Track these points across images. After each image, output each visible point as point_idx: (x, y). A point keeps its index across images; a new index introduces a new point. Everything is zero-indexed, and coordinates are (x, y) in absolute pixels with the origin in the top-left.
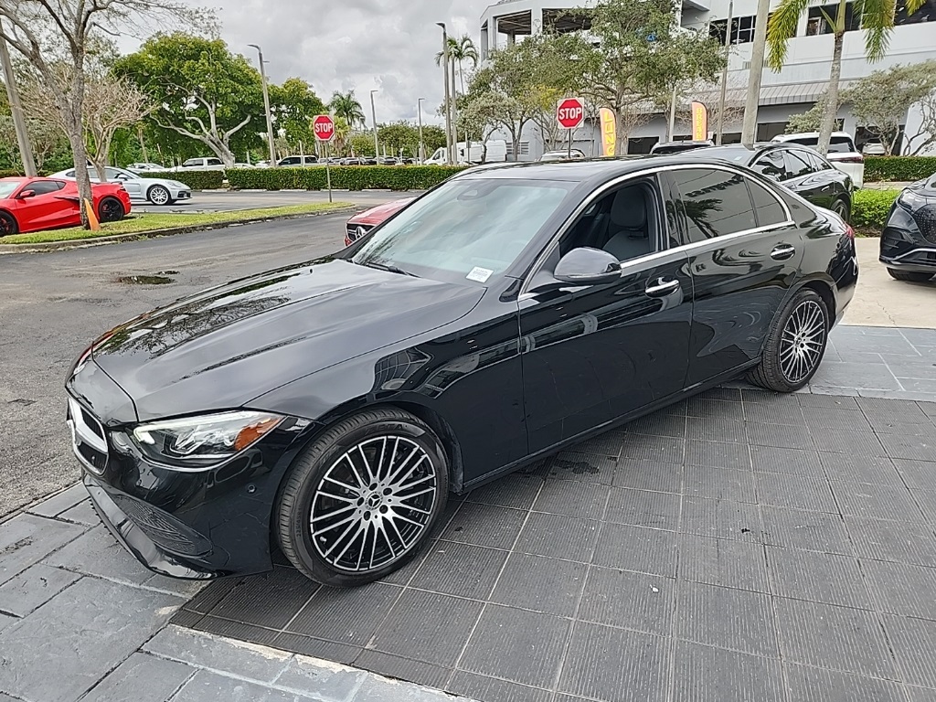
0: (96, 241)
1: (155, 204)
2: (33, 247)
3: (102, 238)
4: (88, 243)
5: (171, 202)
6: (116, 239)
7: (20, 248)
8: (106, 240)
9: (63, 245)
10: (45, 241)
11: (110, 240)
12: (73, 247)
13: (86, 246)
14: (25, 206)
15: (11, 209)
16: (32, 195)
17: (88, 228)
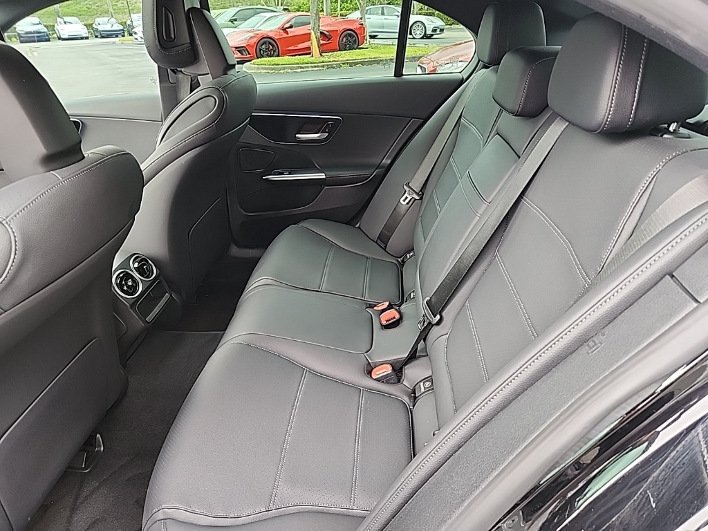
0: (308, 67)
1: (414, 38)
2: (266, 69)
3: (316, 65)
4: (301, 68)
5: (426, 37)
6: (323, 66)
7: (258, 69)
8: (315, 67)
9: (284, 69)
10: (275, 64)
11: (318, 67)
12: (289, 71)
13: (299, 70)
14: (285, 35)
15: (276, 38)
16: (291, 27)
17: (312, 56)
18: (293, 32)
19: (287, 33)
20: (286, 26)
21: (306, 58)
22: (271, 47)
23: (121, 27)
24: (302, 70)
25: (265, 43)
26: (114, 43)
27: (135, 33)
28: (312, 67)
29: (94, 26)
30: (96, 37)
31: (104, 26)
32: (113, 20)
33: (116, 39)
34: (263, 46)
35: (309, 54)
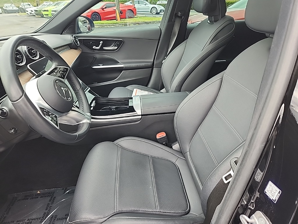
0: (116, 25)
2: (98, 26)
4: (114, 25)
5: (157, 13)
6: (123, 25)
8: (119, 25)
9: (106, 26)
10: (101, 24)
11: (121, 25)
12: (109, 26)
13: (113, 26)
14: (103, 12)
15: (99, 12)
16: (106, 8)
17: (117, 20)
18: (107, 10)
19: (104, 10)
20: (103, 8)
21: (115, 21)
22: (97, 17)
23: (17, 9)
24: (114, 26)
25: (95, 15)
26: (16, 16)
27: (27, 11)
28: (118, 25)
29: (4, 8)
30: (5, 13)
31: (9, 8)
32: (13, 5)
33: (18, 14)
34: (94, 16)
35: (115, 19)
